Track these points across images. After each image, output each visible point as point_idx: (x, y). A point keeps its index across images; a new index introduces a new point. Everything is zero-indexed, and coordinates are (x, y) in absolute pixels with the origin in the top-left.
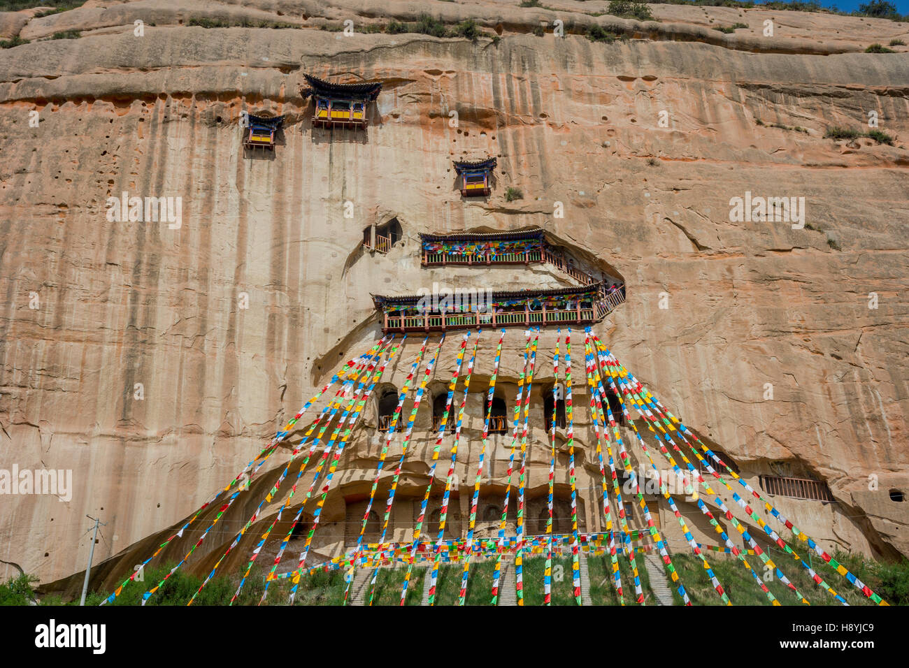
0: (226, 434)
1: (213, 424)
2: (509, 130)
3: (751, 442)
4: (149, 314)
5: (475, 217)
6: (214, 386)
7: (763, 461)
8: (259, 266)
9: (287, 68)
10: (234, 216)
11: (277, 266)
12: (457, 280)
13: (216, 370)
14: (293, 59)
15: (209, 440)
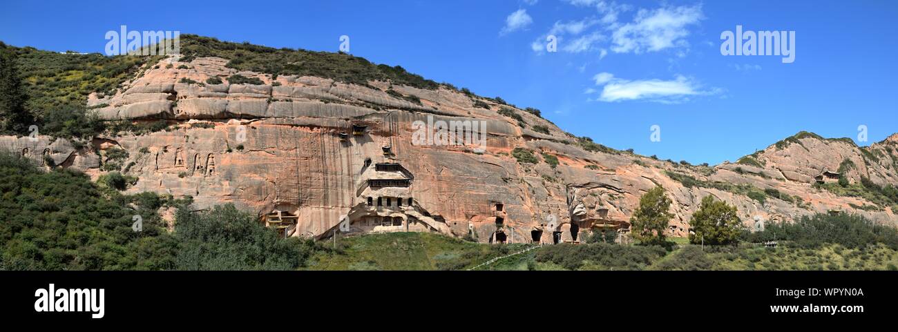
0: (342, 207)
1: (340, 205)
2: (392, 137)
3: (434, 212)
4: (327, 182)
5: (386, 160)
6: (340, 198)
7: (435, 216)
8: (345, 171)
9: (347, 120)
10: (339, 158)
11: (349, 171)
12: (382, 174)
13: (340, 194)
14: (348, 117)
15: (340, 208)
